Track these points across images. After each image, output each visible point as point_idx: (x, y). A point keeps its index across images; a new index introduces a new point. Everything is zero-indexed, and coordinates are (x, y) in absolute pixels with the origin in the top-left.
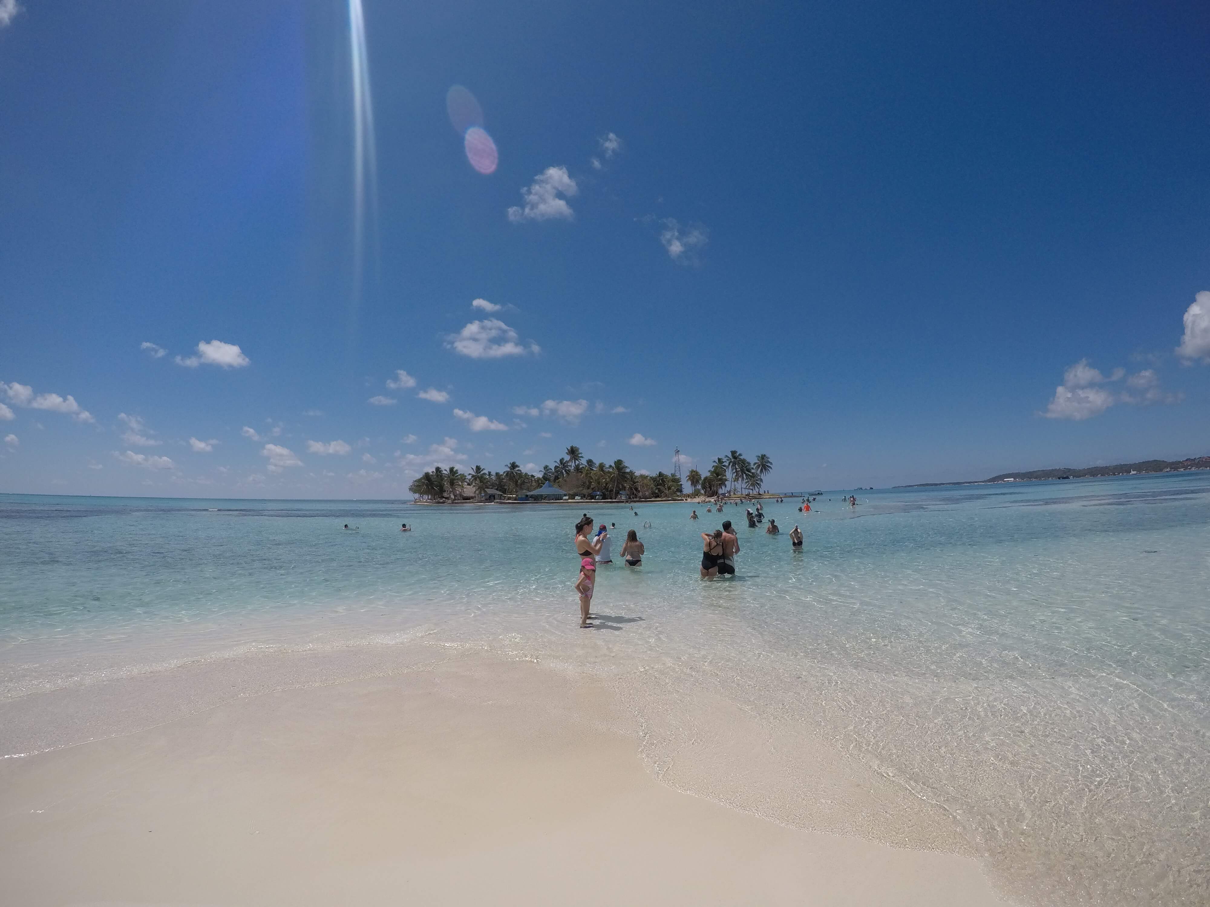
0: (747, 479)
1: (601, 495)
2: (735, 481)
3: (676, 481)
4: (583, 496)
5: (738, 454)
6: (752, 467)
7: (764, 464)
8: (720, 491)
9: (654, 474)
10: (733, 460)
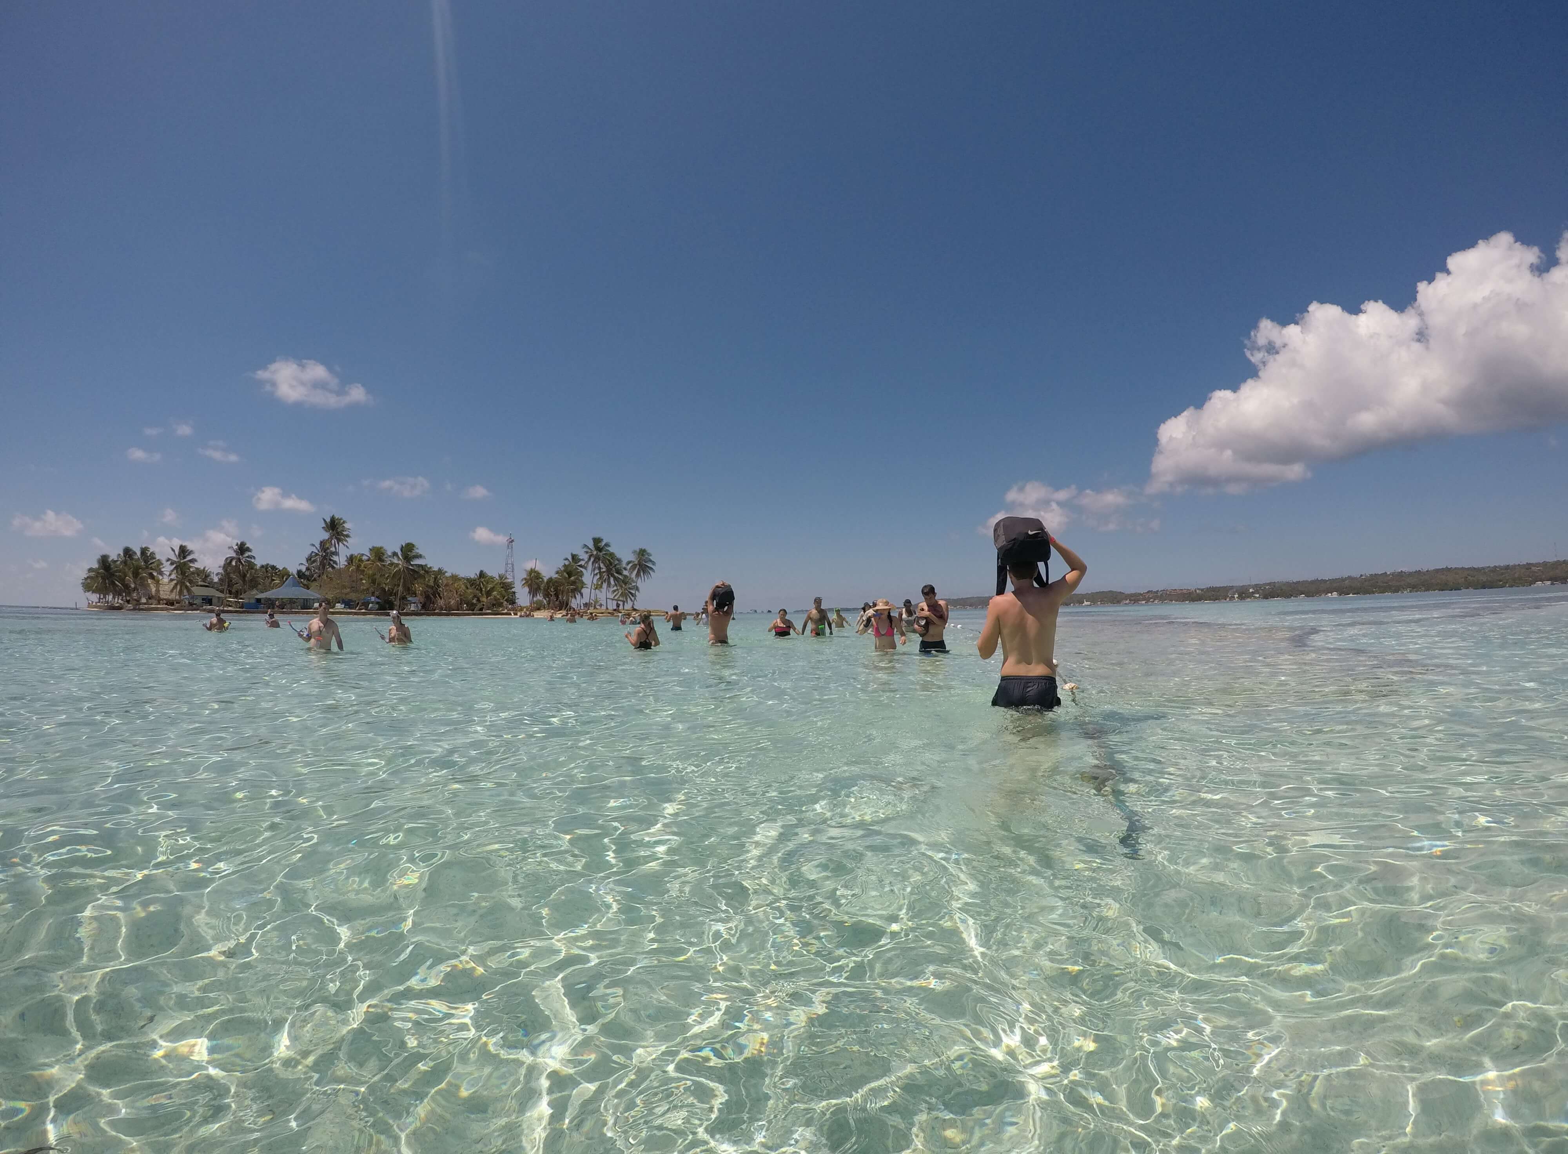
0: (616, 585)
1: (378, 603)
2: (596, 588)
3: (507, 587)
4: (348, 604)
5: (603, 544)
6: (624, 566)
7: (643, 564)
8: (574, 603)
9: (472, 574)
10: (595, 553)
